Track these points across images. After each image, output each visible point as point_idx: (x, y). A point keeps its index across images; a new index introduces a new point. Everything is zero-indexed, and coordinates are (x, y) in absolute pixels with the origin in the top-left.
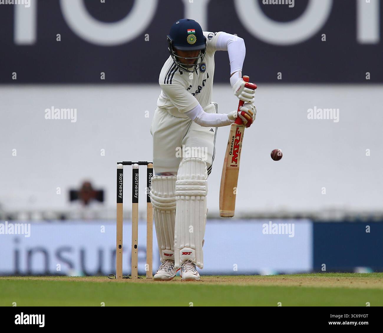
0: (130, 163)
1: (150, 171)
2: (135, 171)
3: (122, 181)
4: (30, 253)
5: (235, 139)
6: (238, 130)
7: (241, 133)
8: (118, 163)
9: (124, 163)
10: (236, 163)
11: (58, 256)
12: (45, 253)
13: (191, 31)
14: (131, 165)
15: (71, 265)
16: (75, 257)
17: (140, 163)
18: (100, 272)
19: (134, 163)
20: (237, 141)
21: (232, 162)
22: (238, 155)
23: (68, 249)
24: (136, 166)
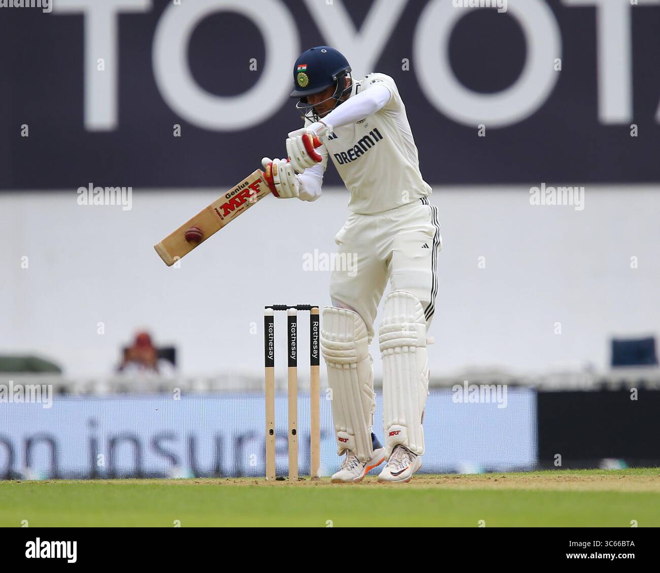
0: (284, 308)
1: (315, 318)
2: (292, 320)
3: (273, 333)
4: (113, 443)
8: (266, 308)
9: (276, 308)
11: (156, 445)
12: (136, 442)
13: (301, 68)
14: (286, 310)
15: (174, 460)
16: (180, 448)
17: (299, 308)
18: (218, 472)
19: (289, 308)
23: (171, 437)
24: (293, 312)
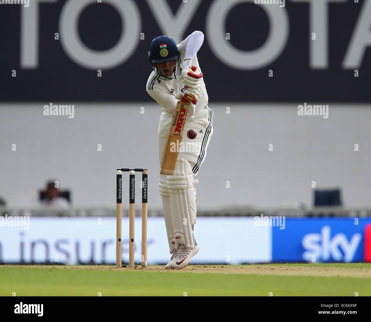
1: (145, 176)
2: (132, 177)
3: (121, 184)
4: (33, 245)
5: (179, 113)
6: (183, 107)
7: (186, 109)
8: (118, 170)
9: (123, 170)
10: (179, 133)
11: (57, 246)
12: (46, 245)
13: (163, 46)
14: (129, 171)
15: (68, 255)
16: (71, 249)
17: (136, 170)
18: (92, 262)
19: (131, 170)
20: (182, 116)
21: (175, 132)
22: (182, 127)
23: (65, 242)
24: (133, 172)
